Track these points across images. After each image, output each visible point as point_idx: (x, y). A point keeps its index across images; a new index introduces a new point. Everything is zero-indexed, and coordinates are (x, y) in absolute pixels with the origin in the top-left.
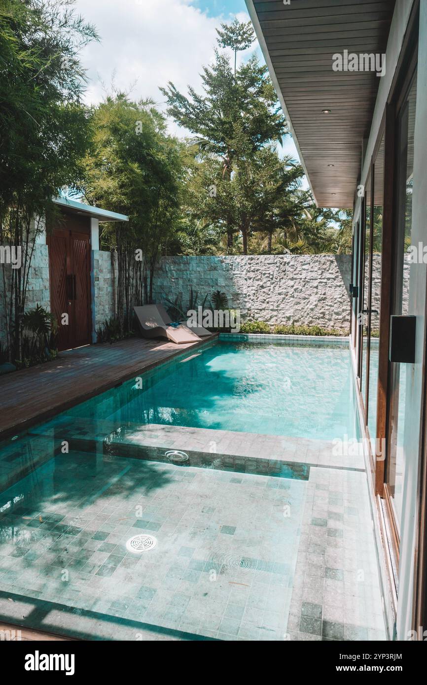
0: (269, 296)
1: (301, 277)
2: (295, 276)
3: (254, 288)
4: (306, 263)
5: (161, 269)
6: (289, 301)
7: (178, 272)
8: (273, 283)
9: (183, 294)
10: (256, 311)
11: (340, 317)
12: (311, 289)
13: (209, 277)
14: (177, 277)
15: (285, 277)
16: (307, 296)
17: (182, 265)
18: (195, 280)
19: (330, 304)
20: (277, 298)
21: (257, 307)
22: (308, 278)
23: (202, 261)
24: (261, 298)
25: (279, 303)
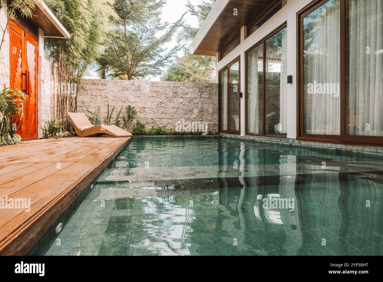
0: (166, 110)
1: (187, 96)
2: (184, 96)
3: (156, 104)
4: (190, 87)
5: (83, 88)
6: (180, 112)
7: (97, 91)
8: (169, 100)
9: (101, 107)
10: (157, 120)
11: (212, 123)
12: (194, 104)
13: (122, 95)
14: (96, 95)
15: (177, 96)
16: (191, 109)
17: (100, 85)
18: (111, 97)
19: (206, 114)
20: (172, 110)
21: (158, 117)
22: (192, 97)
23: (117, 84)
24: (160, 111)
25: (173, 114)
